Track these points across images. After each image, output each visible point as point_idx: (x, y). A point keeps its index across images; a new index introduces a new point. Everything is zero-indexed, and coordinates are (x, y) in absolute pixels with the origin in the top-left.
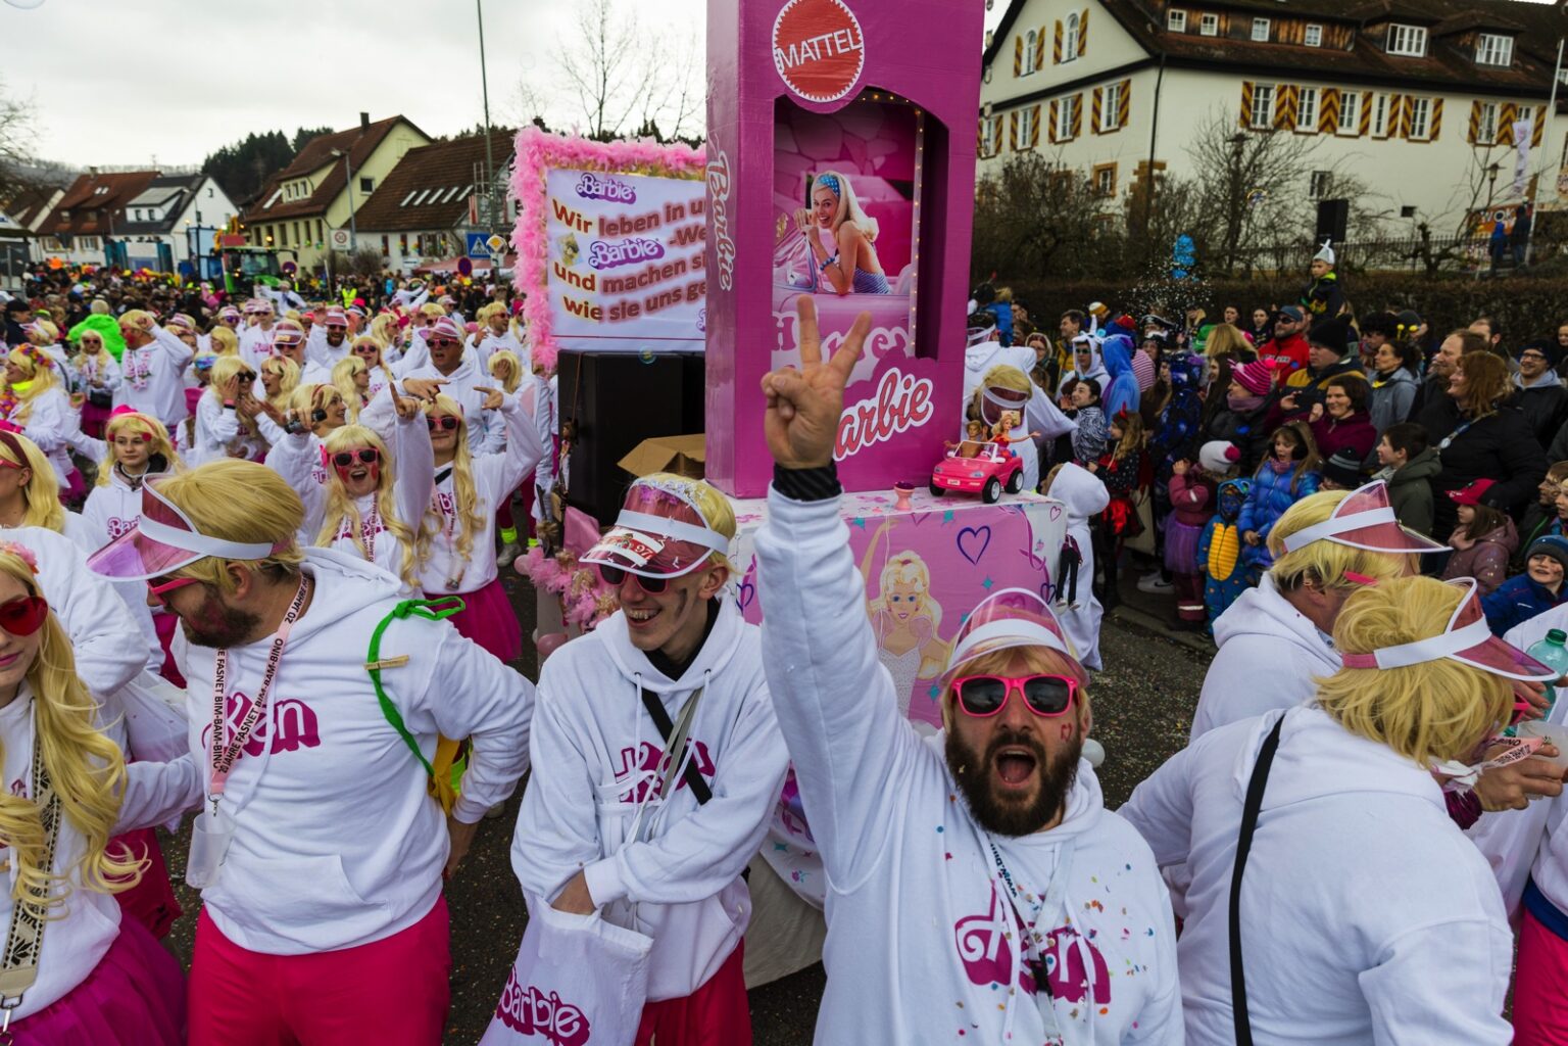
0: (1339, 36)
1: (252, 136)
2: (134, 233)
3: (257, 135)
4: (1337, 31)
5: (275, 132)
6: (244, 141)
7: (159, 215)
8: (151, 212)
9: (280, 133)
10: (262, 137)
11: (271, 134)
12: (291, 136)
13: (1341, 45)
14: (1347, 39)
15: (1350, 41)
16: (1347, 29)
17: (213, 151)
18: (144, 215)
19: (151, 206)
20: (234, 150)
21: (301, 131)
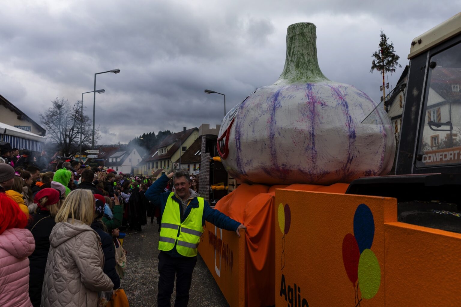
2: (110, 166)
7: (119, 160)
8: (116, 159)
10: (148, 134)
12: (156, 134)
18: (114, 160)
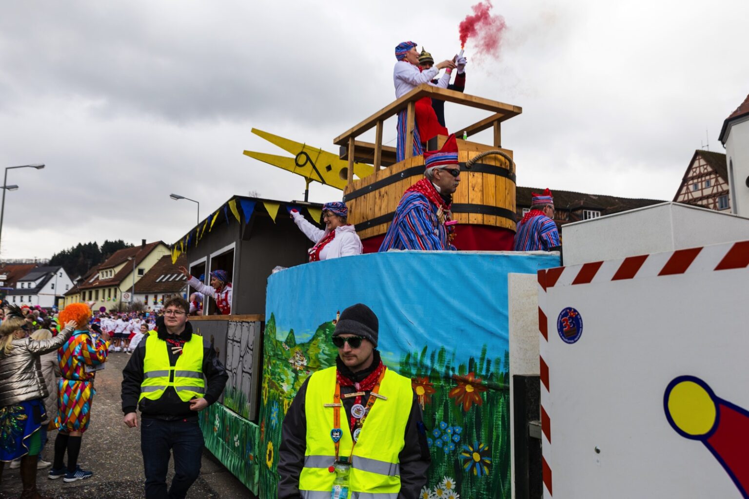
0: (561, 215)
1: (80, 244)
3: (83, 244)
4: (560, 213)
5: (93, 243)
6: (75, 247)
7: (33, 285)
8: (29, 284)
9: (95, 243)
10: (85, 245)
11: (90, 244)
12: (100, 244)
13: (563, 218)
14: (565, 216)
15: (567, 217)
16: (565, 212)
17: (58, 252)
18: (26, 285)
19: (30, 281)
20: (69, 252)
21: (106, 242)
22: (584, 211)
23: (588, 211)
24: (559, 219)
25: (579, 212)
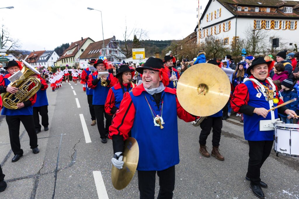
1: (63, 44)
2: (40, 62)
3: (64, 44)
4: (273, 9)
5: (67, 43)
6: (62, 45)
11: (66, 44)
13: (274, 12)
15: (276, 11)
16: (275, 9)
17: (56, 47)
18: (43, 59)
19: (44, 57)
22: (285, 7)
23: (286, 7)
24: (272, 12)
25: (282, 8)
